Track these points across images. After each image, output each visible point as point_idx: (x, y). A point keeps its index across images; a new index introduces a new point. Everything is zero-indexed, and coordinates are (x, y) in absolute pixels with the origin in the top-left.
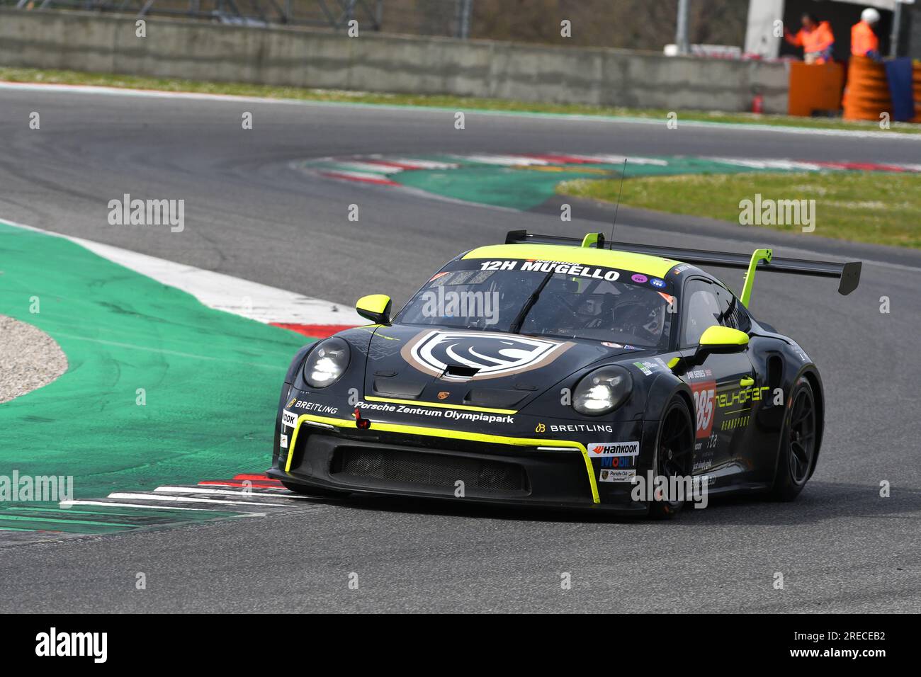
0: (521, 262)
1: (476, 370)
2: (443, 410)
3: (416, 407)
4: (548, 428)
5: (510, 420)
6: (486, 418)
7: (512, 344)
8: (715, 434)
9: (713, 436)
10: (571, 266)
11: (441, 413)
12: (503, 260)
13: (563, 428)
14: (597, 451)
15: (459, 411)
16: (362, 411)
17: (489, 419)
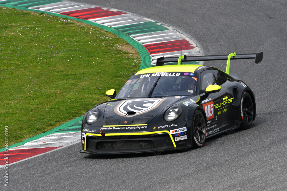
0: (151, 74)
1: (135, 113)
2: (126, 127)
3: (118, 127)
4: (157, 128)
5: (146, 127)
6: (138, 128)
7: (147, 102)
8: (216, 117)
9: (215, 117)
10: (166, 73)
11: (125, 128)
12: (146, 74)
13: (161, 127)
14: (173, 132)
15: (131, 127)
16: (102, 130)
17: (140, 128)
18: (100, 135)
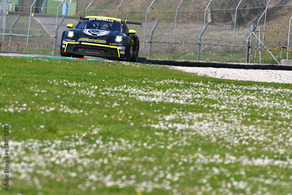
0: (96, 19)
1: (97, 35)
2: (94, 41)
3: (89, 40)
4: (112, 44)
5: (105, 43)
6: (101, 42)
7: (101, 31)
10: (105, 19)
12: (92, 18)
13: (114, 44)
14: (120, 48)
15: (97, 41)
16: (80, 41)
17: (102, 42)
18: (78, 43)
